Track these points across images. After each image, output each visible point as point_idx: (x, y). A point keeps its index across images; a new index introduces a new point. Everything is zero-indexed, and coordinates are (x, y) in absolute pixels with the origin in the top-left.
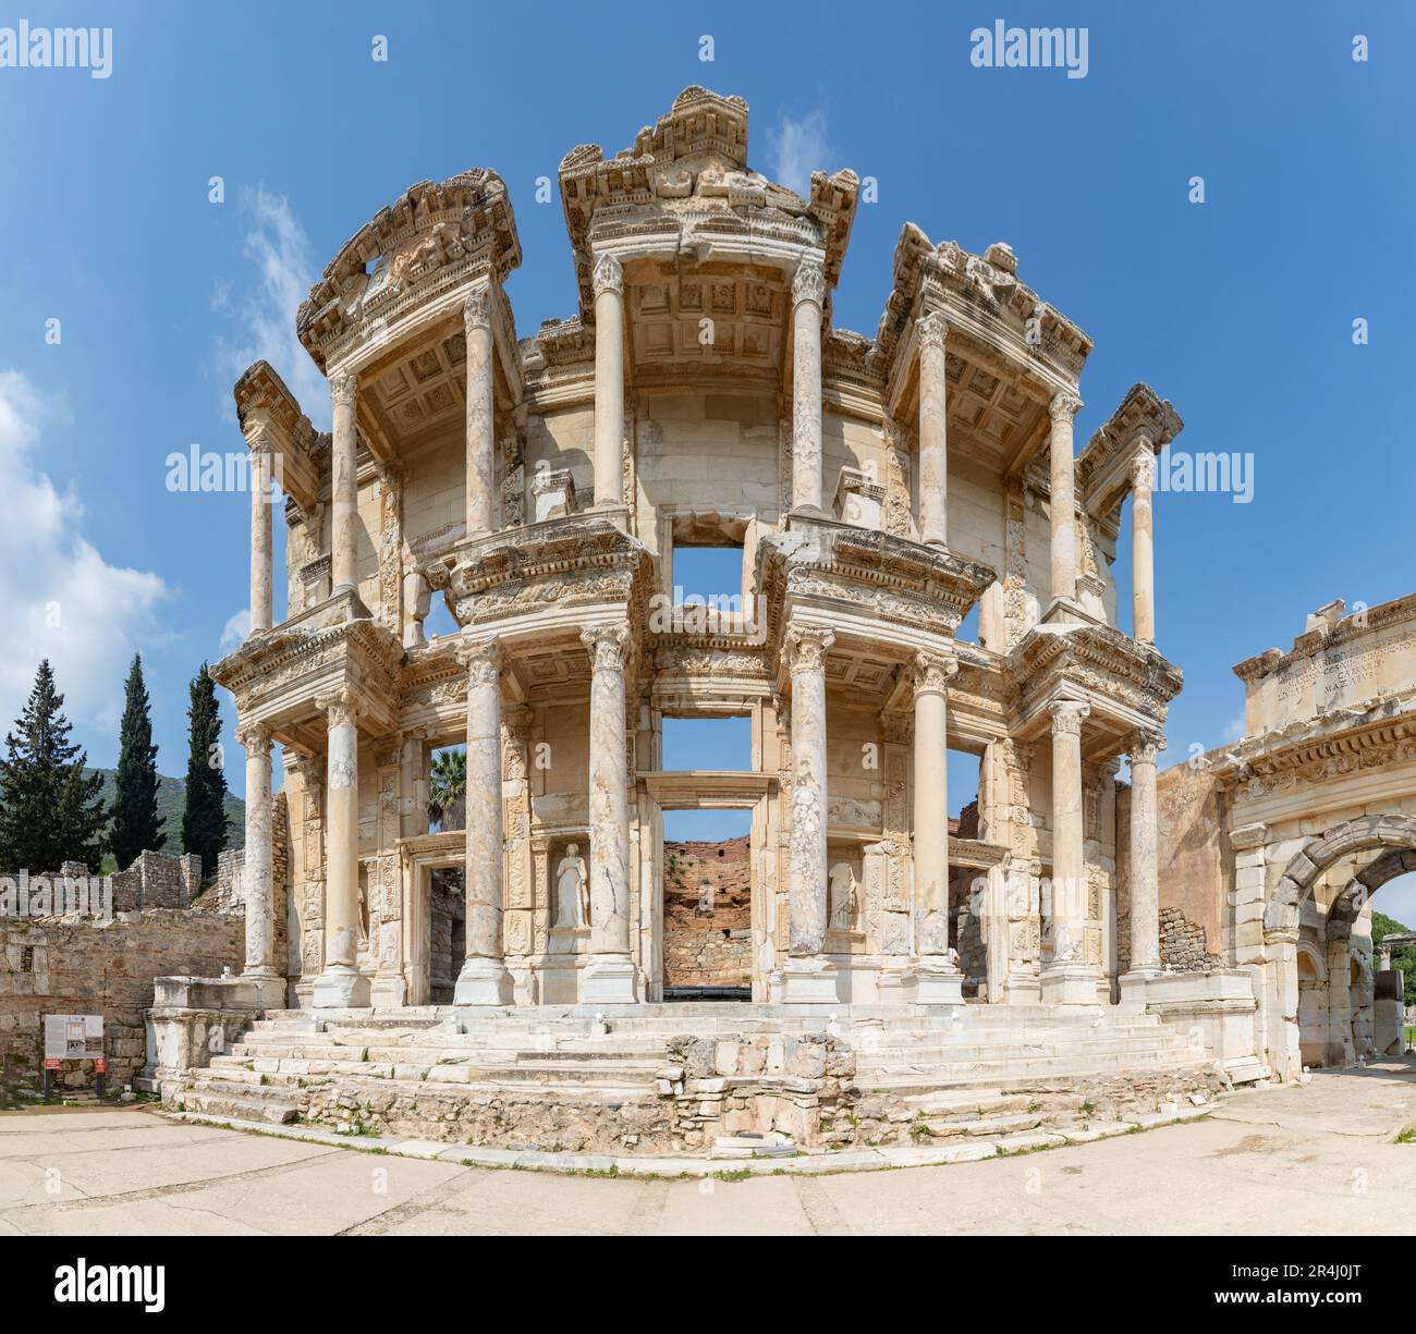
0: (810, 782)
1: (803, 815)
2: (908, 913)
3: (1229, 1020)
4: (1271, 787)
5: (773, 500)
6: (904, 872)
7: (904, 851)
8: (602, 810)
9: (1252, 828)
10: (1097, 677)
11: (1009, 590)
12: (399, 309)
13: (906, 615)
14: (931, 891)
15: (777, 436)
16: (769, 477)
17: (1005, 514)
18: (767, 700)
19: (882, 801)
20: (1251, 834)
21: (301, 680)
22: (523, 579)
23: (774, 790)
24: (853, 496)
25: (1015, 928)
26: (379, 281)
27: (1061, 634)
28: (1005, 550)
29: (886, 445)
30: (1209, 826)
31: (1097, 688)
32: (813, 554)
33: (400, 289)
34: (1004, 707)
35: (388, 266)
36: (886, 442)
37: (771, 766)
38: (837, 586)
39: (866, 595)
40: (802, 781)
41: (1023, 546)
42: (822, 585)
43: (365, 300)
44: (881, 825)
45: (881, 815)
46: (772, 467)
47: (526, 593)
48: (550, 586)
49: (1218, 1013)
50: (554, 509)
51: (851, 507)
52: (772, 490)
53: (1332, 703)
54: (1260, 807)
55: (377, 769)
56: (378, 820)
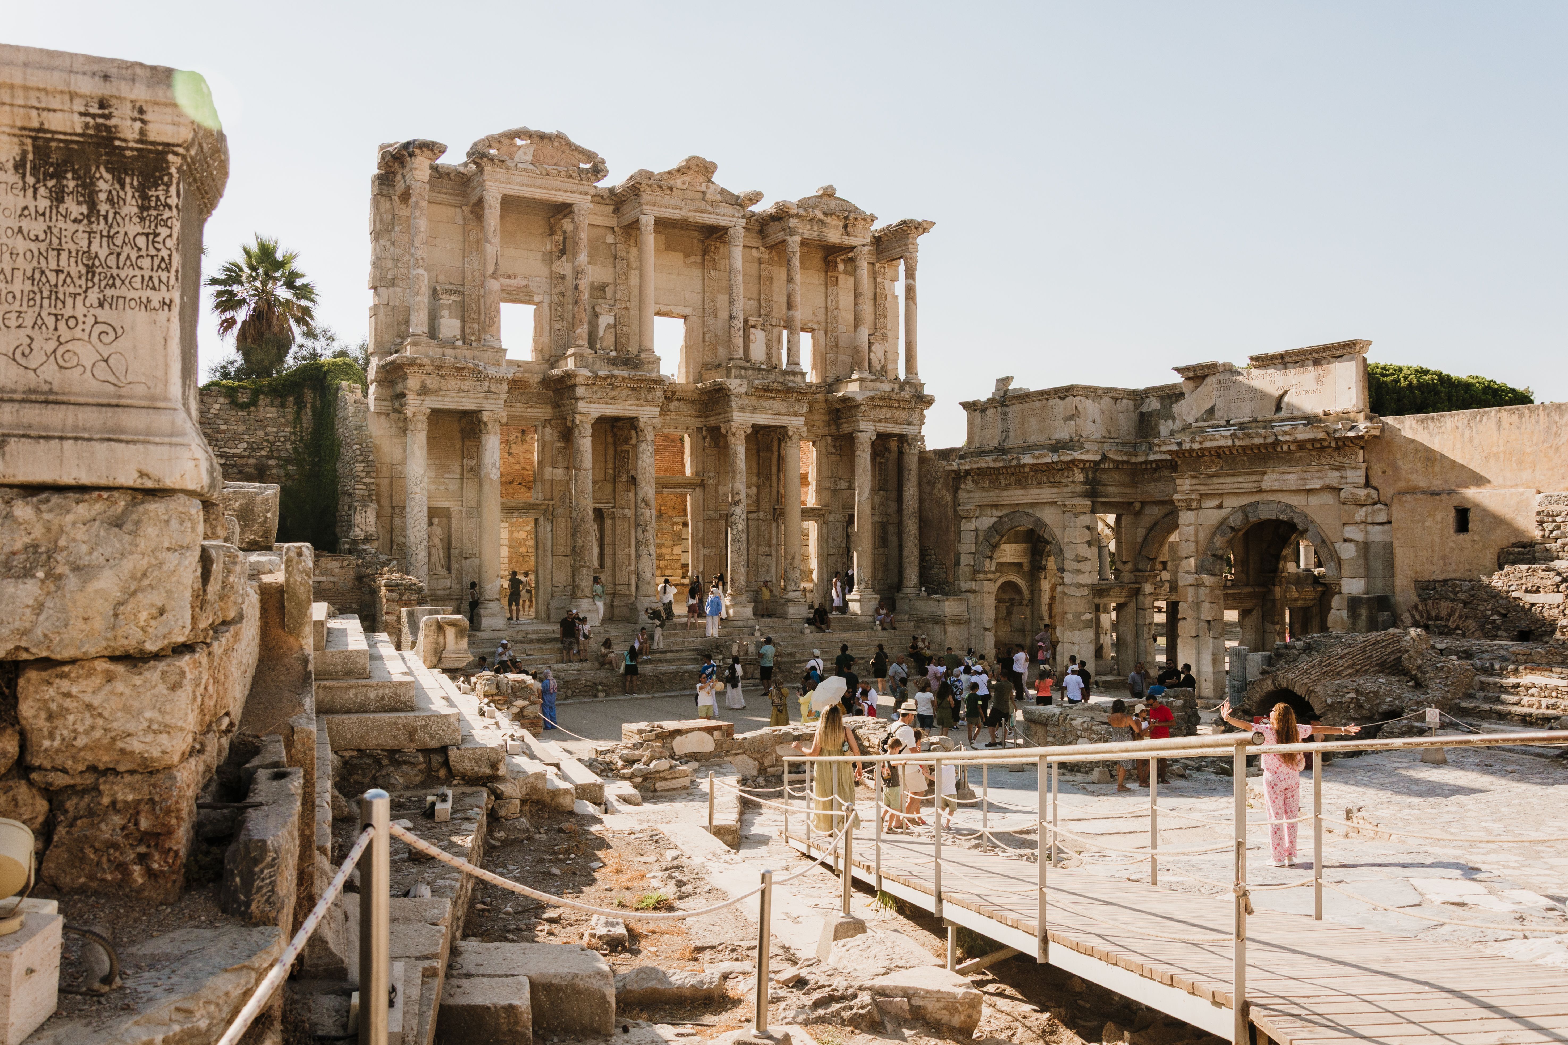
0: (740, 504)
1: (737, 521)
2: (770, 555)
3: (950, 629)
4: (977, 483)
5: (700, 303)
6: (770, 530)
7: (770, 517)
8: (648, 518)
9: (968, 507)
10: (880, 414)
11: (829, 335)
12: (538, 182)
13: (783, 411)
14: (793, 557)
15: (703, 263)
16: (698, 288)
17: (826, 284)
18: (700, 429)
19: (758, 487)
20: (967, 511)
21: (472, 395)
22: (613, 387)
23: (702, 485)
24: (752, 330)
25: (832, 560)
26: (525, 153)
27: (859, 398)
28: (826, 308)
29: (760, 261)
30: (949, 498)
31: (880, 420)
32: (743, 389)
33: (541, 174)
34: (826, 418)
35: (532, 150)
36: (760, 259)
37: (700, 469)
38: (753, 401)
39: (765, 403)
40: (736, 503)
41: (837, 302)
42: (746, 401)
43: (519, 165)
44: (758, 501)
45: (757, 495)
46: (700, 282)
47: (613, 393)
48: (625, 393)
49: (944, 624)
50: (609, 326)
51: (752, 337)
52: (700, 296)
53: (1004, 440)
54: (972, 495)
55: (463, 439)
56: (463, 479)
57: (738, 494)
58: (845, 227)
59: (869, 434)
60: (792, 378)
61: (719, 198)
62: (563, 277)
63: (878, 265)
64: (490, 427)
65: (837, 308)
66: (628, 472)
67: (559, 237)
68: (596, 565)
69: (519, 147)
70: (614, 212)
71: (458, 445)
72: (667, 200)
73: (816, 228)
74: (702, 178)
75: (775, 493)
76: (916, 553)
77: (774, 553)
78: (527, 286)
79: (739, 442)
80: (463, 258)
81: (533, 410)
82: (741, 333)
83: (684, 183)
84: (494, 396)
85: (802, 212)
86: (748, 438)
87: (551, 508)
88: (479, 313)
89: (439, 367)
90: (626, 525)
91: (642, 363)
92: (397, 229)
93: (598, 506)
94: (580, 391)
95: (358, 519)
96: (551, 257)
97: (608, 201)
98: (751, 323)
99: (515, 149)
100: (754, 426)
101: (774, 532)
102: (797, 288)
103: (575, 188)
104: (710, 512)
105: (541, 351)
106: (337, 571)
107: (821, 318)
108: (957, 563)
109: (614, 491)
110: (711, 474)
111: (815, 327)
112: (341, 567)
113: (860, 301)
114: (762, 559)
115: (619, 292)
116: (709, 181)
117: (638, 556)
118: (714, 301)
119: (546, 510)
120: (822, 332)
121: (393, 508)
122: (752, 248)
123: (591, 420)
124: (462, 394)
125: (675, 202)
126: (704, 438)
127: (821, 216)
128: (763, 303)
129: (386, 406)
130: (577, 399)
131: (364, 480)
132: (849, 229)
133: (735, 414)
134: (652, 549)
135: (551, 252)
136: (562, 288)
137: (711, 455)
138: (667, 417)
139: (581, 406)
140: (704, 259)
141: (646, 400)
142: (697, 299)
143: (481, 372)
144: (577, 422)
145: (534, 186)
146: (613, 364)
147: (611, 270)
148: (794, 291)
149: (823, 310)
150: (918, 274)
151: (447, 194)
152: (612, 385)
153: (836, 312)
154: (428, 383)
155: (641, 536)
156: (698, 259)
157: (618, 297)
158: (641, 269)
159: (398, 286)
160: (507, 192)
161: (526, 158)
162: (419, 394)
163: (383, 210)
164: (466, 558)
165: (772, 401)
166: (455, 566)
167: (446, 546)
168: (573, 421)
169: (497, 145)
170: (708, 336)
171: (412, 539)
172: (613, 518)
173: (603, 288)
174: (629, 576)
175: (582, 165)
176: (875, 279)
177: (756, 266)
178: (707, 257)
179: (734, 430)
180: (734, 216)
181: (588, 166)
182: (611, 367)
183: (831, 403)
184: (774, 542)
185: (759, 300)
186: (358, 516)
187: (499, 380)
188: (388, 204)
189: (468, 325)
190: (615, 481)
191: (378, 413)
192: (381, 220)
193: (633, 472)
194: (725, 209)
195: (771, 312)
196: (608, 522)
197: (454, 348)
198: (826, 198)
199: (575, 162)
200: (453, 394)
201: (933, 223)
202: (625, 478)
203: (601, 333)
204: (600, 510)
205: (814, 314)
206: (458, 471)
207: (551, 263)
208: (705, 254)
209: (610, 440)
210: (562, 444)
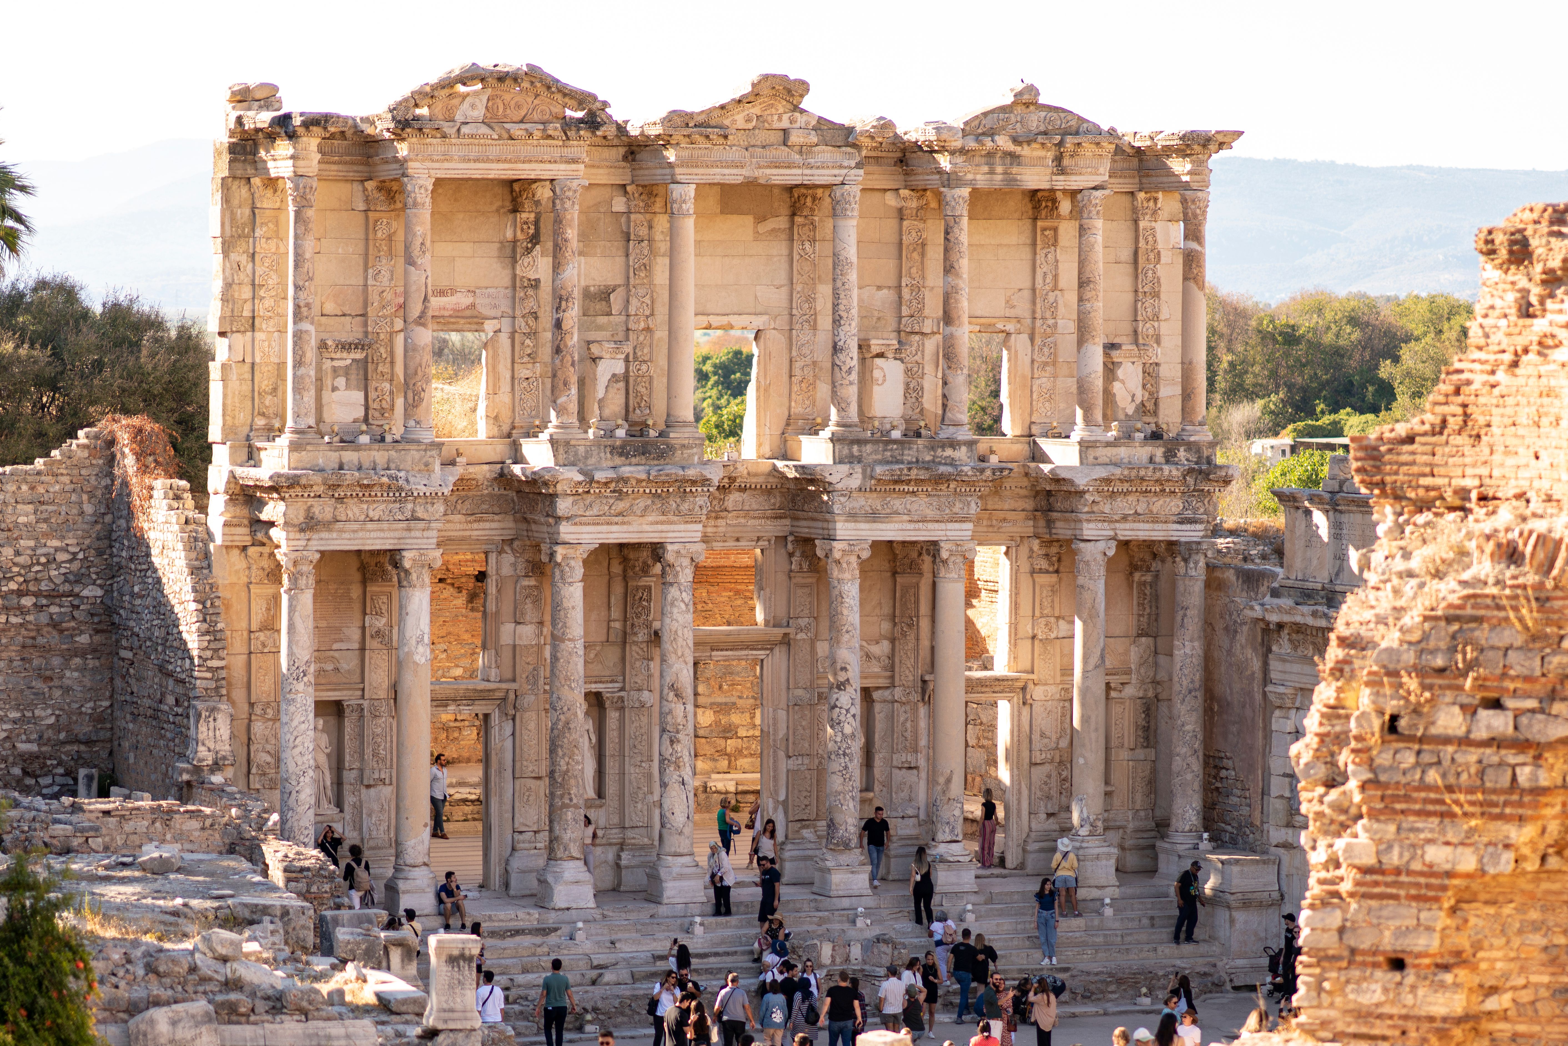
0: (848, 688)
1: (842, 718)
2: (916, 768)
3: (1240, 916)
4: (1295, 648)
5: (785, 304)
6: (915, 721)
7: (915, 697)
8: (680, 720)
9: (1281, 689)
10: (1124, 506)
11: (1038, 341)
12: (494, 151)
13: (930, 513)
14: (949, 781)
15: (791, 228)
16: (782, 277)
17: (1034, 244)
18: (782, 540)
19: (893, 641)
20: (1281, 695)
21: (385, 525)
22: (620, 494)
23: (786, 641)
24: (879, 361)
25: (1038, 773)
26: (473, 106)
27: (1081, 482)
28: (1034, 290)
29: (901, 215)
30: (1256, 665)
31: (1125, 518)
32: (856, 481)
33: (500, 138)
34: (1029, 504)
35: (485, 99)
36: (900, 210)
37: (782, 612)
38: (873, 501)
39: (897, 503)
40: (841, 686)
41: (1056, 277)
42: (861, 502)
43: (465, 130)
44: (892, 668)
45: (891, 657)
46: (785, 266)
47: (621, 505)
48: (642, 503)
49: (1229, 907)
50: (614, 378)
51: (877, 374)
52: (784, 291)
53: (1337, 574)
54: (1288, 667)
55: (364, 582)
56: (363, 649)
57: (844, 669)
58: (1059, 159)
59: (1101, 545)
60: (949, 452)
61: (814, 138)
62: (535, 284)
63: (1141, 196)
64: (414, 576)
65: (1055, 288)
66: (648, 626)
67: (527, 216)
68: (591, 793)
69: (465, 96)
70: (625, 158)
71: (356, 592)
72: (718, 153)
73: (999, 169)
74: (781, 106)
75: (925, 652)
76: (1196, 766)
77: (922, 763)
78: (473, 306)
79: (847, 575)
80: (366, 270)
81: (482, 525)
82: (854, 376)
83: (748, 120)
84: (421, 525)
85: (972, 144)
86: (865, 568)
87: (512, 696)
88: (392, 363)
89: (335, 487)
90: (645, 720)
91: (671, 448)
92: (258, 233)
93: (594, 687)
94: (563, 506)
95: (203, 731)
96: (514, 250)
97: (616, 142)
98: (876, 345)
99: (456, 101)
100: (876, 545)
101: (923, 724)
102: (962, 284)
103: (556, 153)
104: (799, 692)
105: (496, 418)
106: (197, 834)
107: (1023, 309)
108: (1265, 792)
109: (623, 659)
110: (803, 622)
111: (1010, 327)
112: (203, 829)
113: (1088, 295)
114: (898, 775)
115: (634, 302)
116: (796, 108)
117: (664, 785)
118: (810, 299)
119: (504, 699)
120: (1025, 338)
121: (252, 705)
122: (885, 190)
123: (581, 553)
124: (370, 526)
125: (734, 154)
126: (791, 555)
127: (1011, 147)
128: (906, 293)
129: (242, 535)
130: (558, 519)
131: (210, 663)
132: (1066, 162)
133: (839, 525)
134: (687, 773)
135: (515, 241)
136: (531, 304)
137: (803, 586)
138: (721, 522)
139: (566, 531)
140: (792, 223)
141: (678, 513)
142: (777, 298)
143: (400, 489)
144: (559, 558)
145: (488, 160)
146: (621, 455)
147: (620, 260)
148: (955, 290)
149: (1027, 294)
150: (1211, 229)
151: (339, 163)
152: (620, 492)
153: (1051, 297)
154: (316, 510)
155: (668, 751)
156: (782, 222)
157: (632, 310)
158: (673, 253)
159: (260, 330)
160: (441, 174)
161: (475, 113)
162: (302, 530)
163: (235, 202)
164: (368, 787)
165: (910, 498)
166: (349, 799)
167: (334, 765)
168: (552, 555)
169: (428, 100)
170: (797, 365)
171: (291, 767)
172: (622, 709)
173: (605, 295)
174: (649, 810)
175: (569, 113)
176: (1136, 222)
177: (893, 223)
178: (798, 220)
179: (837, 555)
180: (841, 167)
181: (580, 114)
182: (618, 461)
183: (1037, 479)
184: (923, 742)
185: (899, 287)
186: (203, 728)
187: (430, 499)
188: (244, 191)
189: (373, 384)
190: (624, 642)
191: (227, 547)
192: (233, 219)
193: (656, 625)
194: (825, 154)
195: (920, 310)
196: (612, 716)
197: (358, 448)
198: (1019, 109)
199: (556, 109)
200: (355, 526)
201: (1240, 133)
202: (642, 636)
203: (600, 394)
204: (598, 695)
205: (1009, 304)
206: (356, 634)
207: (514, 261)
208: (794, 214)
209: (617, 569)
210: (532, 582)
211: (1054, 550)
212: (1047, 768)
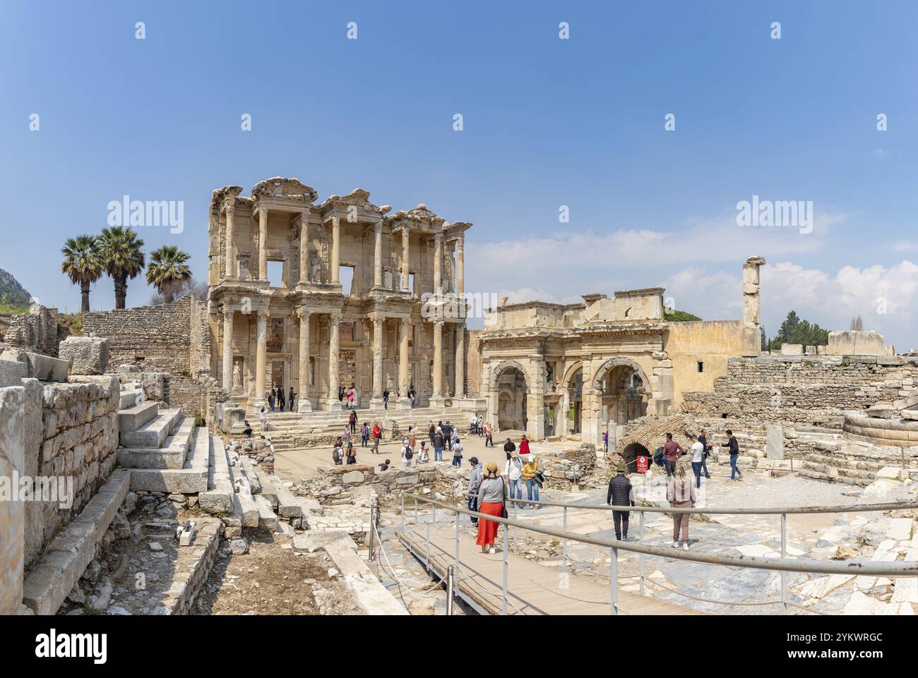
0: (379, 355)
4: (490, 346)
5: (361, 260)
6: (393, 367)
7: (393, 361)
8: (335, 361)
9: (486, 357)
11: (422, 275)
12: (285, 203)
13: (400, 311)
15: (363, 241)
16: (361, 253)
17: (421, 251)
18: (360, 319)
19: (388, 347)
20: (486, 359)
22: (319, 299)
23: (362, 345)
24: (386, 272)
26: (279, 189)
28: (421, 263)
29: (389, 241)
32: (381, 300)
33: (286, 199)
35: (282, 187)
38: (385, 306)
39: (392, 307)
40: (377, 354)
42: (383, 306)
43: (276, 195)
44: (387, 354)
45: (387, 351)
46: (361, 250)
47: (319, 302)
48: (325, 302)
50: (318, 271)
51: (386, 276)
52: (361, 256)
53: (504, 326)
54: (488, 352)
55: (250, 324)
56: (249, 343)
57: (378, 350)
58: (430, 224)
59: (440, 322)
60: (404, 295)
61: (371, 209)
62: (297, 248)
64: (261, 319)
65: (426, 263)
66: (326, 339)
67: (293, 230)
69: (276, 187)
70: (320, 217)
71: (246, 327)
73: (417, 225)
74: (363, 200)
75: (396, 350)
76: (462, 378)
77: (395, 378)
78: (280, 253)
79: (378, 325)
80: (250, 240)
81: (281, 310)
82: (381, 274)
83: (354, 202)
84: (264, 304)
85: (410, 216)
86: (383, 323)
87: (290, 357)
88: (258, 266)
89: (239, 291)
91: (333, 288)
92: (220, 228)
93: (312, 355)
94: (303, 301)
96: (290, 239)
97: (318, 212)
98: (385, 269)
99: (274, 188)
100: (387, 318)
103: (302, 205)
104: (365, 359)
105: (286, 281)
107: (419, 267)
108: (481, 383)
109: (319, 348)
110: (366, 341)
111: (415, 271)
116: (366, 200)
118: (368, 258)
119: (288, 357)
120: (419, 274)
121: (218, 357)
122: (385, 233)
123: (308, 315)
126: (363, 323)
127: (419, 219)
128: (391, 260)
129: (215, 310)
131: (205, 344)
132: (432, 226)
135: (290, 236)
137: (366, 332)
138: (345, 313)
140: (363, 239)
141: (335, 305)
142: (360, 258)
143: (258, 293)
145: (283, 205)
146: (319, 288)
149: (419, 264)
150: (466, 249)
151: (243, 211)
154: (233, 298)
156: (361, 239)
157: (322, 257)
159: (221, 255)
160: (271, 208)
161: (279, 192)
162: (229, 304)
163: (215, 221)
164: (250, 380)
165: (394, 306)
167: (241, 374)
169: (266, 186)
170: (365, 275)
172: (319, 361)
173: (315, 253)
175: (305, 194)
179: (377, 320)
180: (377, 218)
181: (308, 194)
182: (319, 290)
185: (389, 259)
186: (202, 361)
187: (266, 296)
188: (216, 218)
189: (252, 271)
190: (319, 343)
191: (211, 314)
192: (213, 225)
193: (328, 340)
194: (373, 214)
195: (394, 264)
196: (317, 363)
197: (246, 282)
199: (302, 193)
201: (472, 225)
202: (325, 342)
203: (314, 274)
204: (313, 357)
205: (415, 265)
206: (247, 339)
207: (291, 241)
208: (363, 237)
209: (318, 324)
210: (295, 326)
211: (426, 326)
212: (424, 380)
